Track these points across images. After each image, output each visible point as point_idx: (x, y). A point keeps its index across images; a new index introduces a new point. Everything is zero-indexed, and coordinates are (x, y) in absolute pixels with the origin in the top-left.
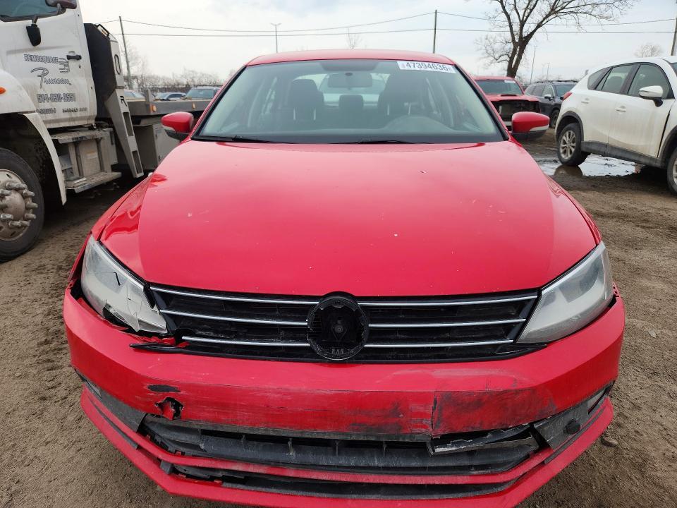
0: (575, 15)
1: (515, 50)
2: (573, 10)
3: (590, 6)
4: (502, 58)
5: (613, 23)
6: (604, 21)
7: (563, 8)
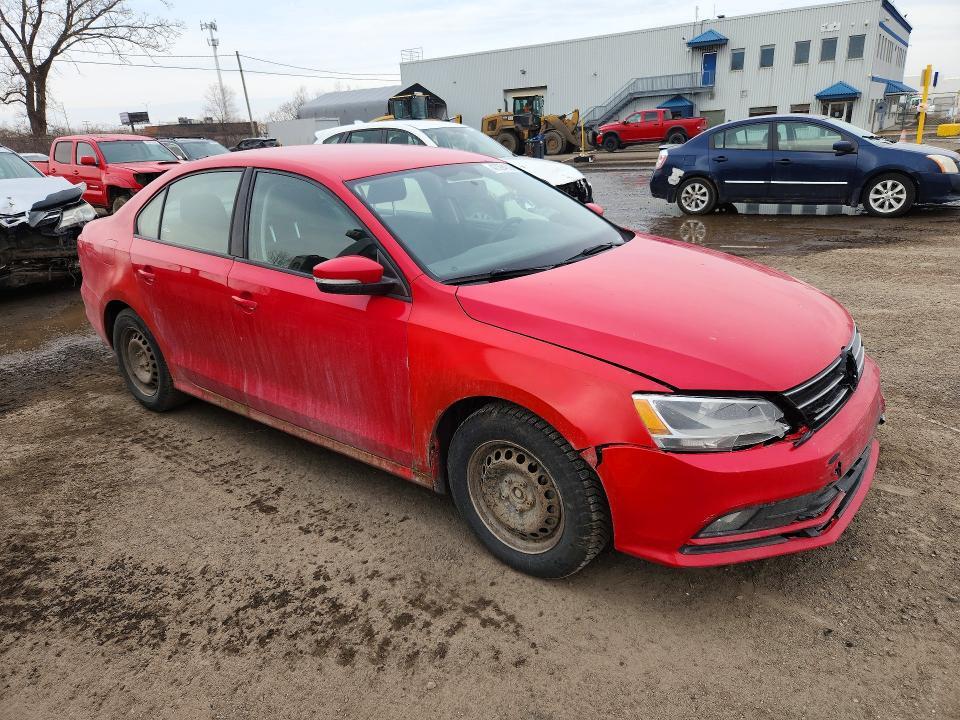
0: (108, 40)
1: (29, 86)
2: (102, 31)
3: (126, 30)
4: (12, 97)
5: (162, 54)
6: (150, 51)
7: (86, 28)
